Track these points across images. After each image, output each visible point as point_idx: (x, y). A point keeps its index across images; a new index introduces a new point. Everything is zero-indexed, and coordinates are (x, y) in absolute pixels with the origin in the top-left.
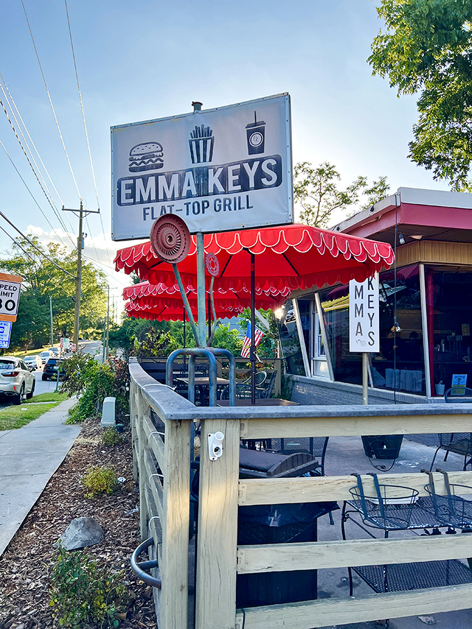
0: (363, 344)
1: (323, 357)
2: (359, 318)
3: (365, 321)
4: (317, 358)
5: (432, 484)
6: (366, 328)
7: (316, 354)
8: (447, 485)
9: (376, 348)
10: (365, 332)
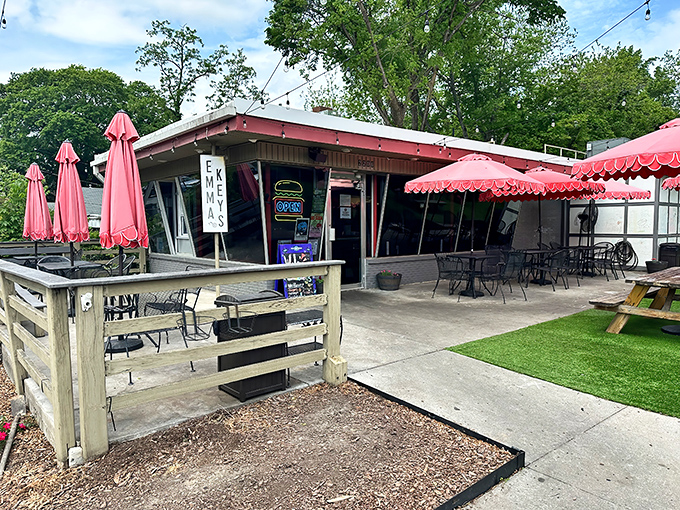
0: (214, 225)
1: (186, 236)
2: (210, 204)
3: (215, 207)
4: (180, 236)
5: (228, 313)
6: (216, 213)
7: (180, 233)
8: (237, 312)
9: (225, 229)
10: (216, 216)
